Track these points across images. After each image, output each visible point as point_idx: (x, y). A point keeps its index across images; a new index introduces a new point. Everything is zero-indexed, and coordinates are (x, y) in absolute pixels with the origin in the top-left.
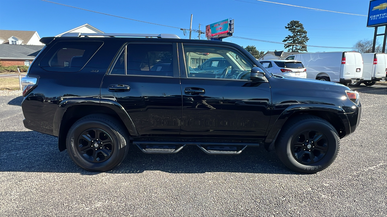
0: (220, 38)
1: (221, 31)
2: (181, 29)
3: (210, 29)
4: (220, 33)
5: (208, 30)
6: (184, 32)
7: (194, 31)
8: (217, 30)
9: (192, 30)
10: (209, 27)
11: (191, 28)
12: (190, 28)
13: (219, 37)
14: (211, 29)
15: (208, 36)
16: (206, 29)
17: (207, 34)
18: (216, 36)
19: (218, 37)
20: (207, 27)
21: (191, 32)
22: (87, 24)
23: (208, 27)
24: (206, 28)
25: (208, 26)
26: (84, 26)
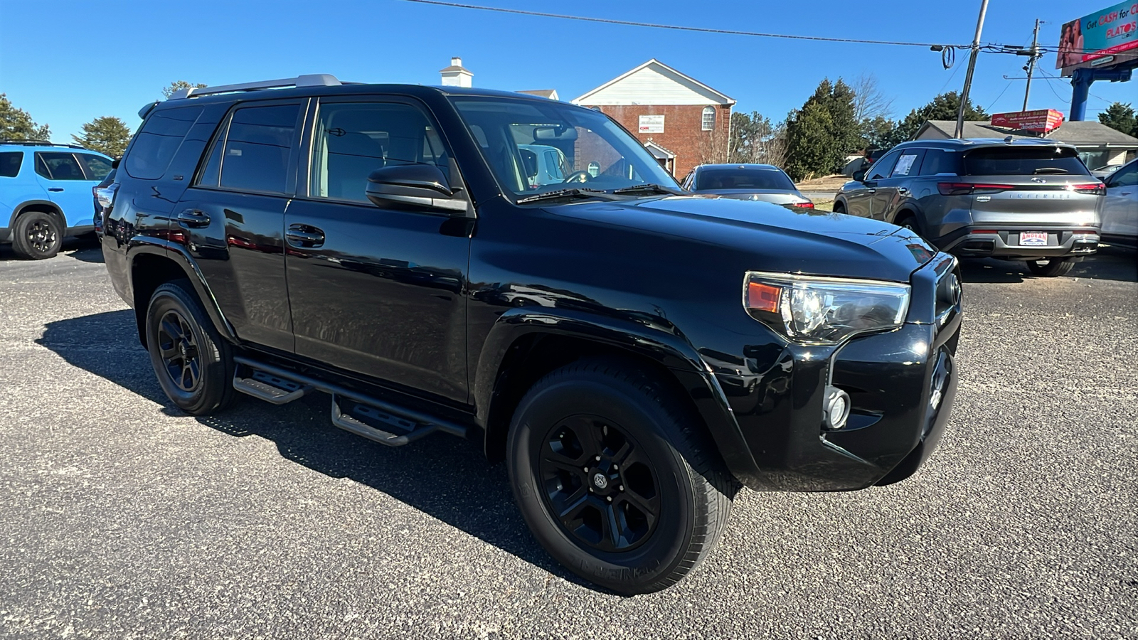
0: (1119, 65)
1: (1129, 40)
2: (933, 48)
3: (1079, 34)
4: (1124, 47)
5: (1072, 40)
6: (944, 55)
7: (988, 49)
8: (1109, 36)
9: (980, 48)
10: (1076, 27)
11: (978, 40)
12: (974, 42)
13: (1117, 62)
14: (1084, 36)
15: (1067, 62)
16: (1062, 37)
17: (1064, 55)
18: (1102, 60)
19: (1113, 63)
20: (1068, 29)
21: (974, 55)
22: (653, 61)
23: (1071, 31)
24: (1060, 34)
25: (1071, 25)
26: (646, 66)
